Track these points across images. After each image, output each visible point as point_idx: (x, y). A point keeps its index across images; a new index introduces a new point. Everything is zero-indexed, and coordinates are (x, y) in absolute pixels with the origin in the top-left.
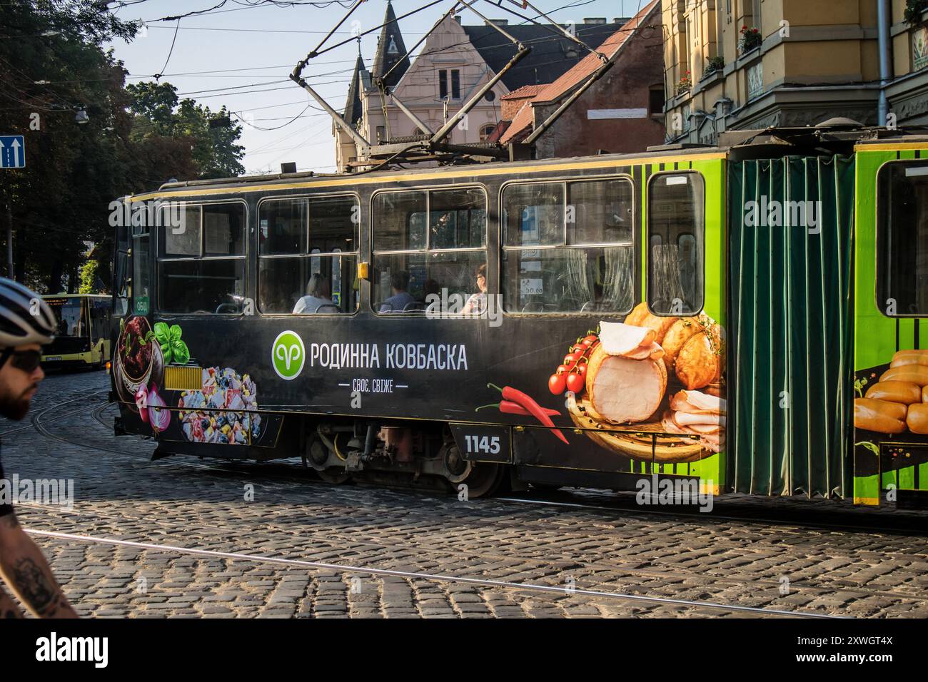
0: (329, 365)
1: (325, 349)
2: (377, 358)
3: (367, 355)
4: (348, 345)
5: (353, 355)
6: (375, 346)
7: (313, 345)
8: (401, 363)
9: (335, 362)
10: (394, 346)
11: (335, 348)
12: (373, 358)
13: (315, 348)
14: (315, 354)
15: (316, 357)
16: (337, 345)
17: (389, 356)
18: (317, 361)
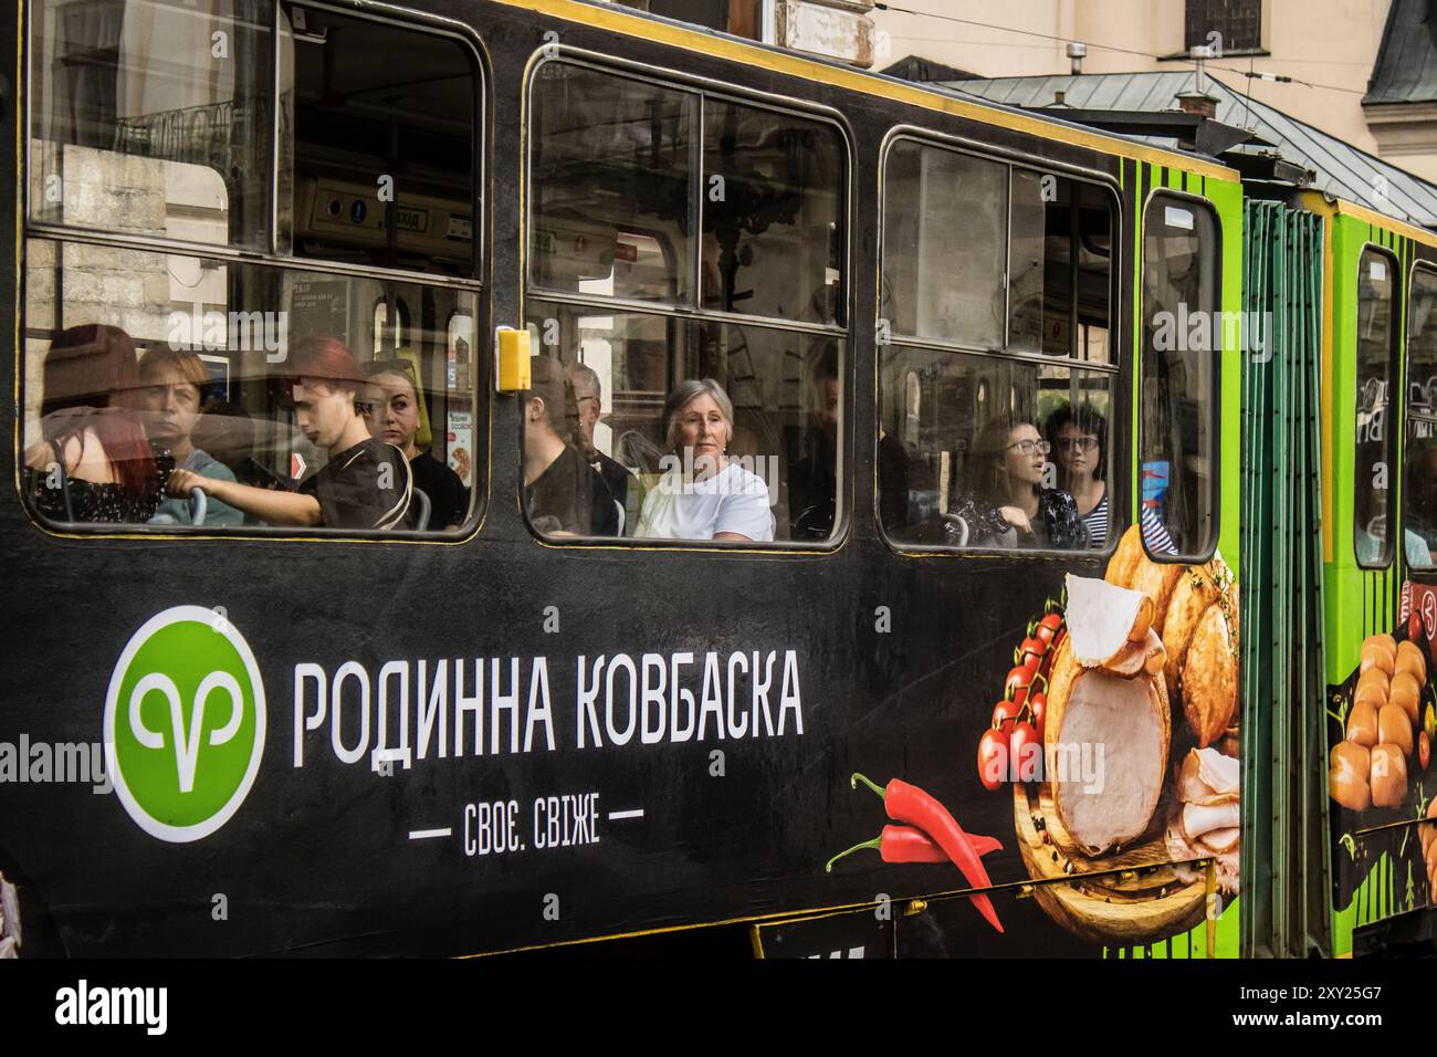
0: (368, 756)
1: (351, 683)
2: (545, 714)
3: (512, 702)
4: (443, 665)
5: (463, 704)
6: (540, 664)
7: (303, 670)
8: (621, 726)
9: (393, 743)
10: (600, 661)
11: (394, 679)
12: (534, 714)
13: (311, 682)
14: (310, 709)
15: (315, 723)
16: (400, 667)
17: (585, 699)
18: (318, 740)
